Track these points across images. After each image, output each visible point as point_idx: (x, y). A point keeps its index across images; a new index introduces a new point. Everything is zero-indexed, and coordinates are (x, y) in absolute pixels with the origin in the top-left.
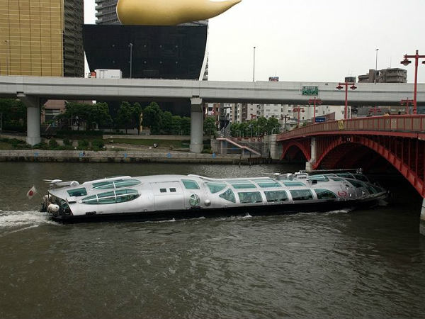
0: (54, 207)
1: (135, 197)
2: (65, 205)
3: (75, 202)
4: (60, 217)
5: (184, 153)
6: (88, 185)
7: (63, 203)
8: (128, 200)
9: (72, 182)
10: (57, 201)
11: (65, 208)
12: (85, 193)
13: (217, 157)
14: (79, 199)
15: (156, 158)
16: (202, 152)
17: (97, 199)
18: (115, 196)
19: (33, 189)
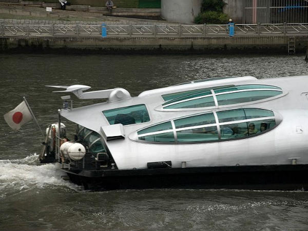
0: (73, 148)
1: (268, 126)
2: (99, 145)
3: (121, 138)
4: (87, 173)
5: (147, 25)
6: (151, 98)
7: (94, 140)
8: (249, 135)
9: (114, 92)
10: (79, 135)
11: (99, 152)
12: (145, 117)
13: (242, 33)
14: (132, 131)
15: (64, 39)
16: (198, 21)
17: (174, 130)
18: (218, 124)
19: (22, 107)
